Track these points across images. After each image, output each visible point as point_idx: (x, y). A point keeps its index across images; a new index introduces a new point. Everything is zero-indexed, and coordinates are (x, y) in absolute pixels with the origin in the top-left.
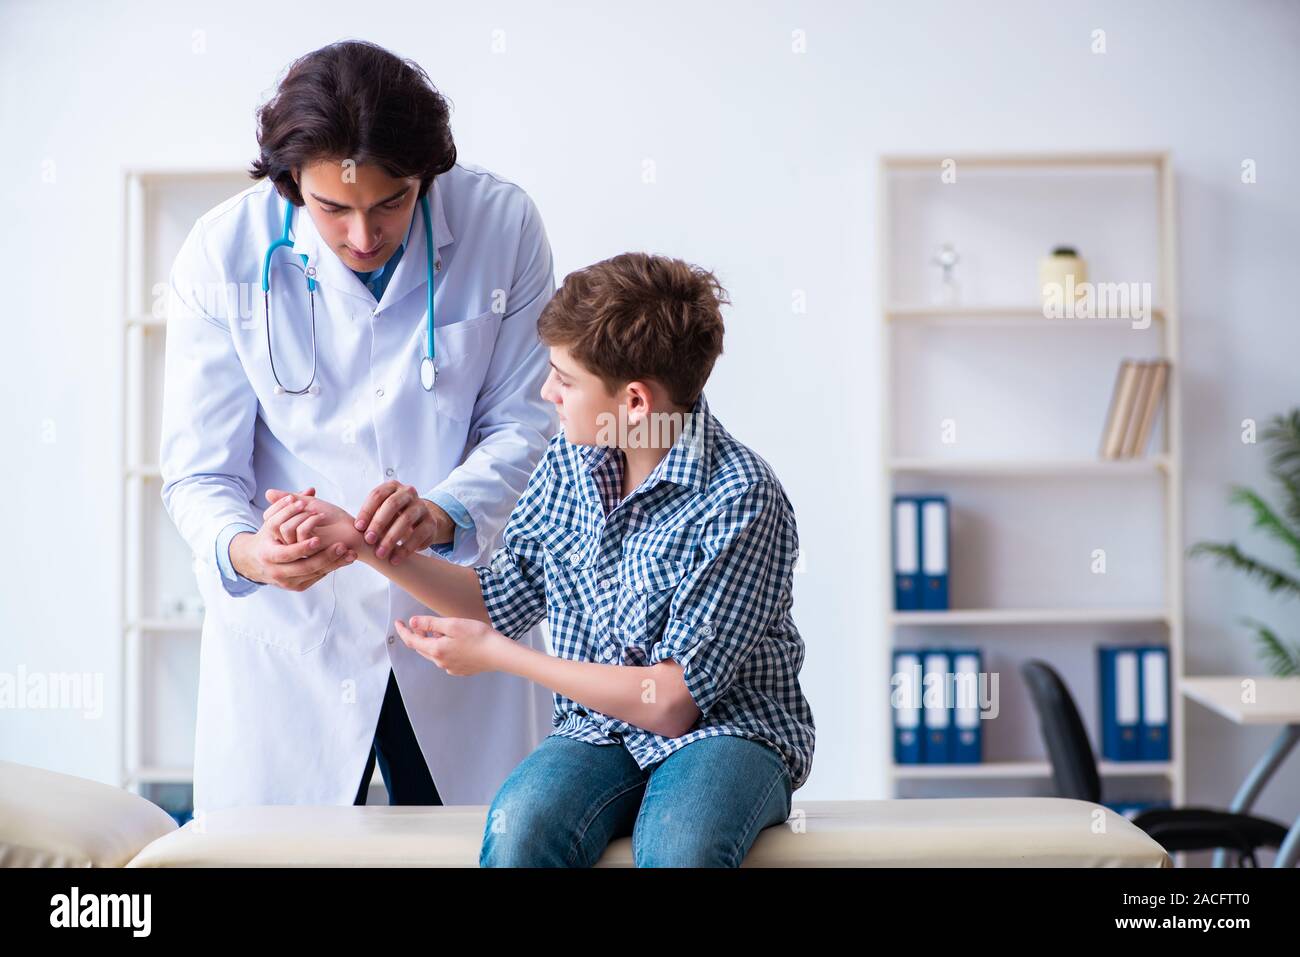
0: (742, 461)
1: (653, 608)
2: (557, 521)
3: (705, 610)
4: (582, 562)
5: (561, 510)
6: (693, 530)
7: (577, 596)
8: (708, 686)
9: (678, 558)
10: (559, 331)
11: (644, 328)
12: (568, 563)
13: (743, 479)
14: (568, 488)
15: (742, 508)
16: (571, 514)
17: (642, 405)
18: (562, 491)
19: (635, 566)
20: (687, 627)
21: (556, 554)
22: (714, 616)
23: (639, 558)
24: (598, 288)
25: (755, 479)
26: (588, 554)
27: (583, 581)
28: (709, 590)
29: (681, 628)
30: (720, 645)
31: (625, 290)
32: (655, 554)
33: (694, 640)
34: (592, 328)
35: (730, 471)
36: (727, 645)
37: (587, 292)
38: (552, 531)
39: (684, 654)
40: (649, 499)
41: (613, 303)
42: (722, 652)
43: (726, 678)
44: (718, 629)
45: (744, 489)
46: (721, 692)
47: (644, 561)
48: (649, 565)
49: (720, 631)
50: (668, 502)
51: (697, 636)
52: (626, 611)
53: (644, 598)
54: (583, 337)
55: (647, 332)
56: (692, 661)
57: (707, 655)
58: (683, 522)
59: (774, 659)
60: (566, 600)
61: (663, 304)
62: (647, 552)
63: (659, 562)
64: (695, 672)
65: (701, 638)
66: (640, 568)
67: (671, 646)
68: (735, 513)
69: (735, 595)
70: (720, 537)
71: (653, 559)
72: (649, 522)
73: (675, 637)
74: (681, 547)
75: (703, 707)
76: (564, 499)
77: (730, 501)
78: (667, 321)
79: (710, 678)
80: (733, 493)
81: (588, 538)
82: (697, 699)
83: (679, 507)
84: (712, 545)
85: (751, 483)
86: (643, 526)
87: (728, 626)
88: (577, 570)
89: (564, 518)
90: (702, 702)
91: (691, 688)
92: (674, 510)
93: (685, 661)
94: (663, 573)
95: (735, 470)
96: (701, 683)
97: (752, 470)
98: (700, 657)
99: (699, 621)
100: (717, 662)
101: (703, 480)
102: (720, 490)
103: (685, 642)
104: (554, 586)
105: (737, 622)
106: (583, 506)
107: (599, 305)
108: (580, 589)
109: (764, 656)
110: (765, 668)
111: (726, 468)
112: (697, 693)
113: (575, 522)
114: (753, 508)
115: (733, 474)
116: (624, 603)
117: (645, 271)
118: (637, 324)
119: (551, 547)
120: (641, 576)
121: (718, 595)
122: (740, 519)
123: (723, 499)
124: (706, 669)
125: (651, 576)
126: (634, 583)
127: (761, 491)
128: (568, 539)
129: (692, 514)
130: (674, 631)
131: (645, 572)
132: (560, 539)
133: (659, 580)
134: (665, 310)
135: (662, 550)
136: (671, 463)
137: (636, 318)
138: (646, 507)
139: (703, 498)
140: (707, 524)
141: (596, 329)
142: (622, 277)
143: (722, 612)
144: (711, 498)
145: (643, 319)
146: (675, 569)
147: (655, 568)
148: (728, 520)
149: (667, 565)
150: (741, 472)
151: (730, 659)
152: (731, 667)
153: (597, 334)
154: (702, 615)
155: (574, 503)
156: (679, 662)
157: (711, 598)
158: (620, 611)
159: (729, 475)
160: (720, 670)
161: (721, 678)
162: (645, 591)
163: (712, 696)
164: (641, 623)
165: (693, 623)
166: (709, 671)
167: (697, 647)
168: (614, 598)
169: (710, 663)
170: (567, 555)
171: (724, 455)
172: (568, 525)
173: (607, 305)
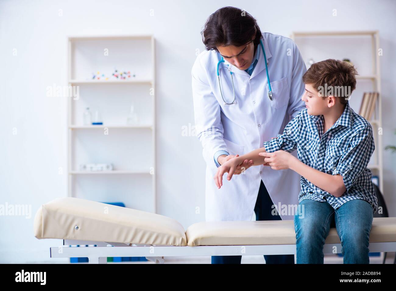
0: (362, 120)
1: (335, 161)
2: (302, 137)
3: (350, 161)
4: (310, 149)
5: (303, 134)
6: (348, 139)
7: (308, 159)
8: (350, 182)
9: (343, 147)
10: (310, 80)
11: (335, 80)
12: (305, 149)
13: (363, 125)
14: (305, 127)
15: (363, 133)
16: (306, 135)
17: (332, 102)
18: (303, 128)
19: (331, 149)
20: (344, 165)
21: (302, 146)
22: (352, 163)
23: (332, 147)
24: (322, 68)
25: (367, 125)
26: (312, 147)
27: (310, 154)
28: (352, 155)
29: (342, 165)
30: (353, 171)
31: (330, 69)
32: (336, 146)
33: (346, 169)
34: (320, 79)
35: (359, 123)
36: (355, 171)
37: (319, 69)
38: (300, 140)
39: (343, 173)
40: (334, 131)
41: (327, 72)
42: (354, 173)
43: (355, 180)
44: (353, 166)
45: (364, 128)
46: (353, 184)
47: (333, 148)
48: (335, 149)
49: (354, 167)
50: (340, 131)
51: (347, 168)
52: (328, 162)
53: (333, 158)
54: (317, 82)
55: (336, 81)
56: (346, 175)
57: (350, 173)
58: (345, 137)
59: (367, 177)
60: (306, 160)
61: (341, 74)
62: (334, 145)
63: (338, 148)
64: (346, 178)
65: (348, 168)
66: (332, 150)
67: (339, 170)
68: (361, 135)
69: (359, 157)
70: (357, 141)
71: (336, 147)
72: (334, 137)
73: (341, 168)
74: (344, 144)
75: (348, 188)
76: (304, 130)
77: (360, 131)
78: (342, 79)
79: (350, 180)
80: (360, 129)
81: (312, 142)
82: (346, 186)
83: (343, 133)
84: (354, 143)
85: (366, 126)
86: (332, 138)
87: (356, 166)
88: (308, 151)
89: (304, 136)
90: (347, 187)
91: (345, 183)
92: (342, 134)
93: (344, 175)
94: (339, 151)
95: (360, 122)
96: (348, 181)
97: (365, 122)
98: (348, 174)
99: (348, 164)
100: (352, 175)
101: (351, 125)
102: (357, 128)
103: (344, 169)
104: (302, 156)
105: (358, 165)
106: (310, 133)
107: (322, 73)
108: (309, 157)
109: (364, 176)
110: (364, 180)
111: (357, 122)
112: (346, 184)
113: (307, 137)
114: (366, 133)
115: (360, 123)
116: (327, 160)
117: (335, 64)
118: (333, 79)
119: (300, 144)
120: (332, 152)
121: (354, 157)
122: (362, 136)
123: (358, 130)
124: (349, 177)
125: (335, 152)
126: (330, 154)
127: (368, 128)
128: (305, 142)
129: (348, 135)
130: (340, 166)
131: (333, 151)
132: (303, 142)
133: (338, 153)
134: (341, 75)
135: (339, 144)
136: (342, 120)
137: (333, 77)
138: (333, 133)
139: (351, 130)
140: (353, 137)
141: (321, 79)
142: (329, 66)
143: (355, 162)
144: (353, 130)
145: (335, 77)
146: (342, 150)
147: (336, 150)
148: (359, 137)
149: (340, 149)
150: (362, 123)
151: (356, 175)
152: (356, 177)
153: (322, 81)
154: (349, 162)
155: (307, 132)
156: (342, 175)
157: (352, 157)
158: (326, 162)
159: (359, 124)
160: (353, 178)
161: (353, 180)
162: (333, 156)
163: (350, 185)
164: (332, 165)
165: (346, 164)
166: (350, 178)
167: (347, 171)
168: (324, 159)
169: (350, 176)
170: (305, 147)
171: (356, 118)
172: (305, 138)
173: (325, 73)
